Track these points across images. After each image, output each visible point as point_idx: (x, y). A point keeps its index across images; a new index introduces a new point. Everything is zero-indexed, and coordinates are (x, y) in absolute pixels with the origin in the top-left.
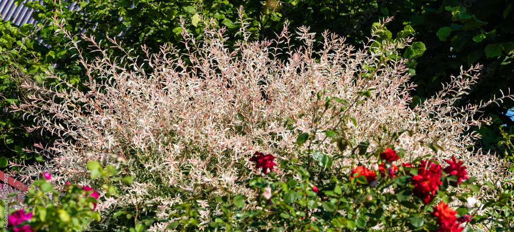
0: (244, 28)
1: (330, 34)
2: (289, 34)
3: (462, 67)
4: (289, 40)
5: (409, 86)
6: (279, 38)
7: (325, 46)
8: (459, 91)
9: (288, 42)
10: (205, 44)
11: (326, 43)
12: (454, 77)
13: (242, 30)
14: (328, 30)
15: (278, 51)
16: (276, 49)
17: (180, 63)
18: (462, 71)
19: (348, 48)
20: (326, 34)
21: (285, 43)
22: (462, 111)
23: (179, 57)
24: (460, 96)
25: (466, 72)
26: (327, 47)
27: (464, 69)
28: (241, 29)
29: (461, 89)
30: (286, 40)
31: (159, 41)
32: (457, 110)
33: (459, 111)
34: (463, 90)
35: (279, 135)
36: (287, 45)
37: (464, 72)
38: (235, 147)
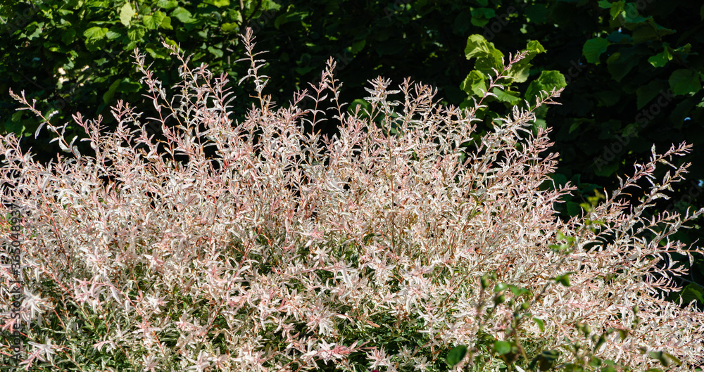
0: (255, 70)
1: (413, 86)
2: (336, 84)
3: (653, 148)
4: (337, 94)
5: (563, 187)
6: (319, 92)
7: (406, 108)
8: (652, 193)
9: (336, 99)
10: (185, 100)
11: (407, 103)
12: (639, 165)
13: (252, 72)
14: (409, 78)
15: (319, 116)
16: (315, 112)
17: (144, 138)
18: (655, 155)
19: (447, 111)
20: (407, 86)
21: (331, 100)
22: (653, 223)
23: (141, 126)
24: (653, 202)
25: (661, 156)
26: (409, 110)
27: (657, 152)
28: (250, 70)
29: (656, 189)
30: (332, 95)
31: (54, 50)
32: (642, 222)
33: (647, 223)
34: (659, 192)
35: (337, 277)
36: (334, 104)
37: (657, 158)
38: (261, 304)
